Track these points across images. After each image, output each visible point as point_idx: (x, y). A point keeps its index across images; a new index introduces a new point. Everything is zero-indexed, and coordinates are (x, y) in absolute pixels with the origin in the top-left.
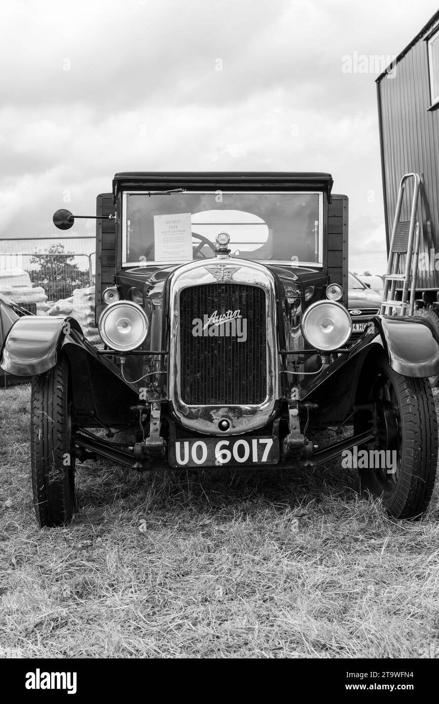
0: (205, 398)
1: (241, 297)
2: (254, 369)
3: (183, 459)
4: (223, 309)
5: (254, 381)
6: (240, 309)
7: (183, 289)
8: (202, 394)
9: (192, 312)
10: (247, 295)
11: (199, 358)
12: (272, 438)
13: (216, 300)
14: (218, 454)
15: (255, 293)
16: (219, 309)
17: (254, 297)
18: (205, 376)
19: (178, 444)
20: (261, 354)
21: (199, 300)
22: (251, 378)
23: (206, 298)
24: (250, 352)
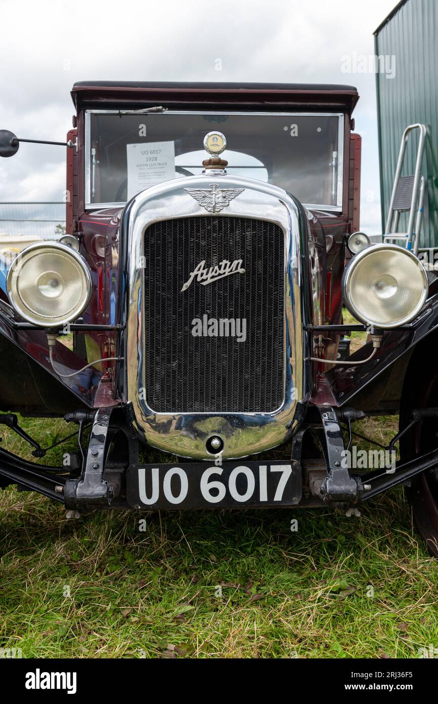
0: (185, 401)
1: (243, 238)
2: (264, 355)
3: (149, 495)
4: (215, 259)
5: (263, 372)
6: (242, 258)
7: (149, 224)
8: (180, 394)
9: (164, 261)
10: (254, 236)
11: (175, 336)
12: (291, 463)
13: (203, 243)
14: (205, 487)
15: (267, 231)
16: (208, 258)
17: (265, 238)
18: (185, 366)
19: (142, 473)
20: (275, 331)
21: (175, 243)
22: (259, 370)
23: (187, 239)
24: (258, 328)
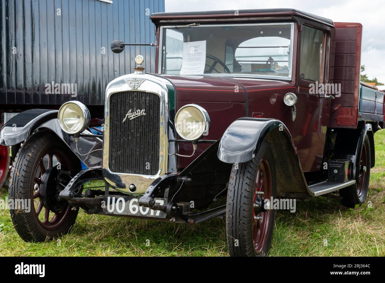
0: (123, 169)
1: (146, 100)
2: (152, 151)
3: (111, 209)
4: (135, 109)
5: (152, 158)
6: (145, 109)
7: (112, 94)
8: (121, 165)
9: (117, 109)
10: (150, 99)
11: (120, 141)
12: (163, 199)
13: (131, 102)
14: (131, 207)
15: (154, 98)
16: (132, 108)
17: (154, 101)
18: (124, 154)
19: (109, 198)
20: (157, 139)
21: (121, 102)
22: (150, 157)
24: (150, 139)
